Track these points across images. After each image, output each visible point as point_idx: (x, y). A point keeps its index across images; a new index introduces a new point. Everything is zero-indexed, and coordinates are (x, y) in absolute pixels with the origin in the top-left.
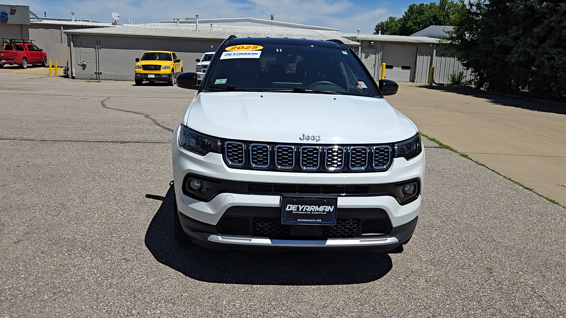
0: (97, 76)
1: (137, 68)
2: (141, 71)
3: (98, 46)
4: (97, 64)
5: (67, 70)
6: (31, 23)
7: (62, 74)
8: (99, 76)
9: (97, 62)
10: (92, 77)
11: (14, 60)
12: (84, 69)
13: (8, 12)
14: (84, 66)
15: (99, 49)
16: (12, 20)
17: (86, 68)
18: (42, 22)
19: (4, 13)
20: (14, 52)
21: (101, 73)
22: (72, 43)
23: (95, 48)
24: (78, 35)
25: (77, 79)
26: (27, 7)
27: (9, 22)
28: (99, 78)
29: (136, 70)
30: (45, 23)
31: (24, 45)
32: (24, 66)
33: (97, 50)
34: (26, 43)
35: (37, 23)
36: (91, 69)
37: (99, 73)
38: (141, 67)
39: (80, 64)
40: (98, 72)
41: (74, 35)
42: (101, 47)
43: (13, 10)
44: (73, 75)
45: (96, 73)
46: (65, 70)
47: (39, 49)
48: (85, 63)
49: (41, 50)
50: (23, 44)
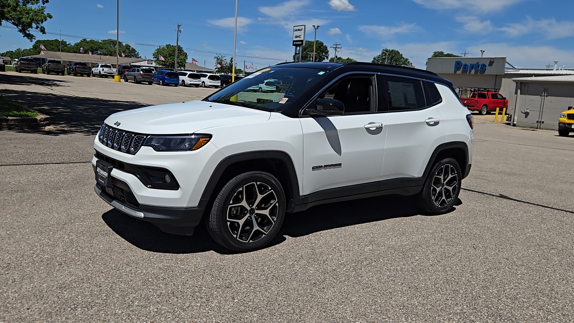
0: (538, 125)
1: (562, 116)
2: (566, 120)
3: (544, 93)
4: (541, 112)
5: (510, 117)
6: (505, 74)
7: (505, 121)
8: (540, 125)
9: (541, 110)
10: (533, 125)
11: (474, 107)
12: (526, 117)
13: (487, 64)
14: (527, 114)
15: (545, 97)
16: (489, 71)
17: (529, 116)
18: (518, 72)
19: (483, 65)
20: (475, 100)
21: (543, 122)
22: (519, 91)
23: (541, 96)
24: (527, 83)
25: (517, 126)
26: (504, 59)
27: (486, 73)
28: (540, 127)
29: (561, 119)
30: (522, 73)
31: (487, 94)
32: (483, 112)
33: (543, 98)
34: (490, 91)
35: (511, 73)
36: (533, 118)
37: (540, 122)
38: (565, 116)
39: (523, 112)
40: (540, 120)
41: (522, 83)
42: (547, 95)
43: (492, 62)
44: (514, 123)
45: (537, 122)
46: (508, 117)
47: (502, 97)
48: (528, 111)
49: (505, 98)
50: (487, 92)
